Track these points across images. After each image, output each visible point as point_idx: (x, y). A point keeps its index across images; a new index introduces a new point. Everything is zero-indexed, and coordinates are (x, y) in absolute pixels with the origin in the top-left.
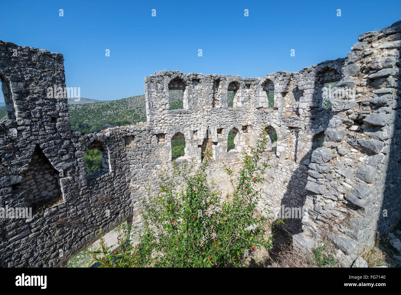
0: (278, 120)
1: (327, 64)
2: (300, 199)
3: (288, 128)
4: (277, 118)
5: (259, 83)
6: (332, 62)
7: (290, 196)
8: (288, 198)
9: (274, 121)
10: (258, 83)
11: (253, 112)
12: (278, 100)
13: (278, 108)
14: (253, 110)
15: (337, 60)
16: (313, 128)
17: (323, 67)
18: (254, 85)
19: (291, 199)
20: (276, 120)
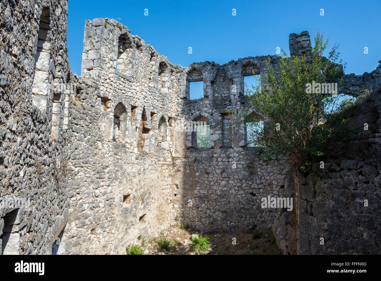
0: (209, 108)
1: (249, 59)
2: (239, 184)
3: (220, 115)
4: (208, 106)
5: (184, 71)
6: (253, 58)
7: (229, 186)
8: (227, 190)
9: (205, 109)
10: (182, 71)
11: (176, 103)
12: (208, 88)
13: (208, 96)
14: (176, 100)
15: (256, 57)
16: (244, 111)
17: (247, 61)
18: (177, 73)
19: (230, 189)
20: (207, 109)
